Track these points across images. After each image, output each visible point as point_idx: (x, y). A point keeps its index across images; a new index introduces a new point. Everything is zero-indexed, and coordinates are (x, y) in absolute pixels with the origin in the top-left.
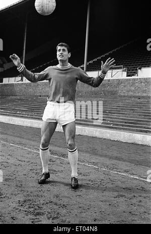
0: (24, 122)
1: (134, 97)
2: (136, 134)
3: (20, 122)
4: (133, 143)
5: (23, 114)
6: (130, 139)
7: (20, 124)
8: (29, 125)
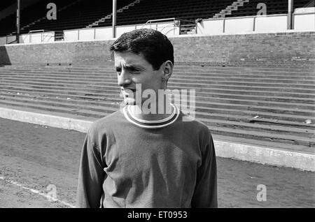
0: (33, 118)
1: (194, 64)
2: (235, 144)
3: (27, 118)
4: (229, 158)
5: (26, 97)
6: (225, 152)
7: (28, 121)
8: (43, 123)
